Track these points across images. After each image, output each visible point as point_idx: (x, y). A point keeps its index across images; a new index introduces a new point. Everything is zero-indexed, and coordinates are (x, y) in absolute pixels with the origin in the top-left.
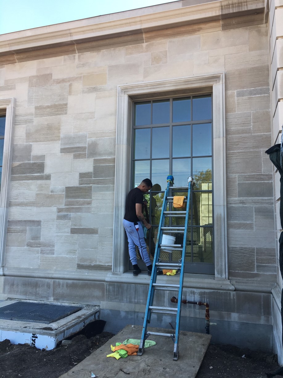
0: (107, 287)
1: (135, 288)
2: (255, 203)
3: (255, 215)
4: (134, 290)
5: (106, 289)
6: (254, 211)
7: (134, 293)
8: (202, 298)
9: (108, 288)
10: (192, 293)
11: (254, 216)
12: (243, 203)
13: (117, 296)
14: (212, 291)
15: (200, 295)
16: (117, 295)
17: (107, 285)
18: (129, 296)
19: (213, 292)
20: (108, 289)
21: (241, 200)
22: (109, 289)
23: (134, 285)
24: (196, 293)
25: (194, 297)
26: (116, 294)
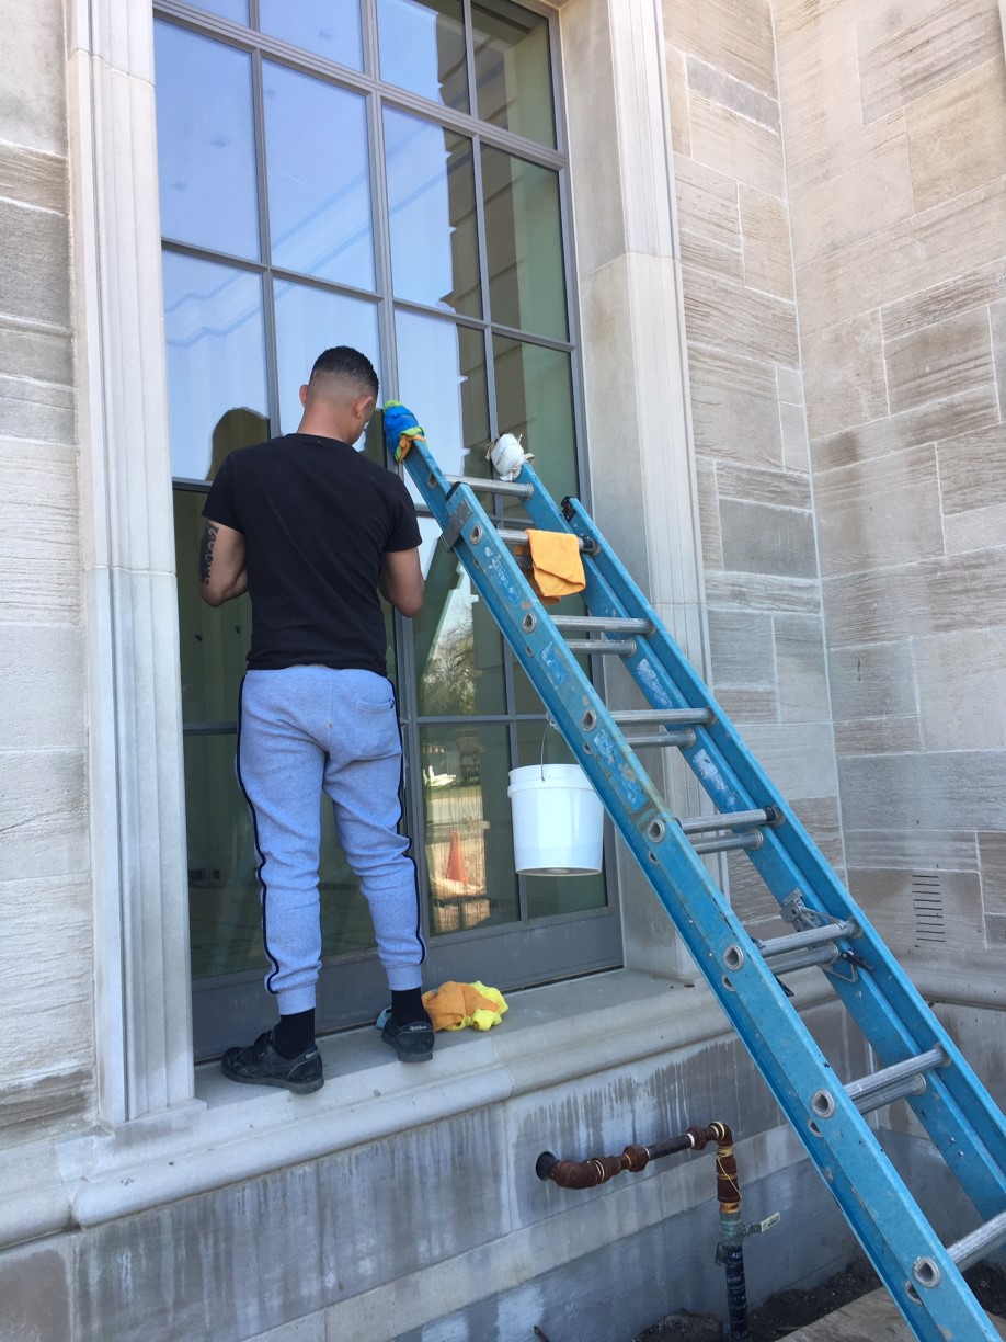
0: (83, 1275)
1: (319, 1185)
2: (774, 598)
3: (779, 654)
4: (313, 1206)
5: (84, 1294)
6: (773, 637)
7: (311, 1230)
8: (665, 1103)
9: (94, 1274)
10: (621, 1098)
11: (775, 658)
12: (739, 596)
13: (184, 1315)
14: (697, 1049)
15: (653, 1095)
16: (179, 1303)
17: (83, 1253)
18: (277, 1272)
19: (701, 1053)
20: (94, 1288)
21: (733, 585)
22: (104, 1281)
23: (308, 1168)
24: (638, 1085)
25: (631, 1115)
26: (170, 1300)
